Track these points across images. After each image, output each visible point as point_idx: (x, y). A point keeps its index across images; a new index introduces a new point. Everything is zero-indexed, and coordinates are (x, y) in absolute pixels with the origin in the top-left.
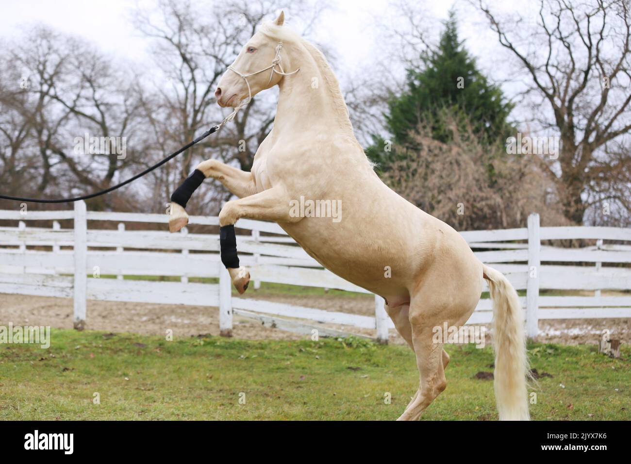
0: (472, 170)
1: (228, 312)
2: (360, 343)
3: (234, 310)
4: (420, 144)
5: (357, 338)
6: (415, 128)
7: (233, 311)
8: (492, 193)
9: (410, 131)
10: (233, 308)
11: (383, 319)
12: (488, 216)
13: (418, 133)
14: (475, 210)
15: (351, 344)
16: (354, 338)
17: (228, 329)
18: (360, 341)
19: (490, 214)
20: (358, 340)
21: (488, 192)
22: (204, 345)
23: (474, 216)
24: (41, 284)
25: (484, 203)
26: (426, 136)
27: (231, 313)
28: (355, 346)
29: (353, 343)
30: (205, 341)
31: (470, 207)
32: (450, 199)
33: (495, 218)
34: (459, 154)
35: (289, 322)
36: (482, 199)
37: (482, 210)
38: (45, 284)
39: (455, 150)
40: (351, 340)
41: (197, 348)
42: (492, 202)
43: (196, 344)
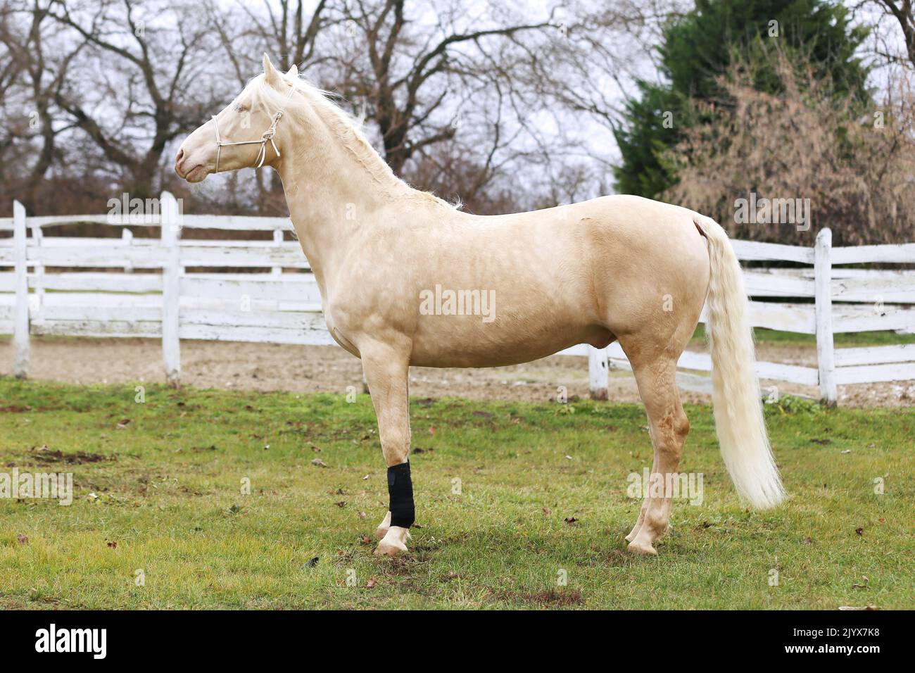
0: (818, 138)
1: (603, 364)
2: (801, 406)
3: (611, 360)
4: (734, 99)
5: (796, 399)
6: (725, 73)
7: (609, 362)
8: (854, 175)
9: (718, 77)
10: (609, 358)
11: (830, 371)
12: (844, 211)
13: (730, 80)
14: (827, 201)
15: (788, 407)
16: (792, 399)
17: (603, 389)
18: (802, 402)
19: (847, 208)
20: (798, 402)
21: (847, 173)
22: (575, 413)
23: (824, 211)
24: (308, 326)
25: (840, 191)
26: (744, 84)
27: (606, 364)
28: (795, 410)
29: (792, 406)
30: (576, 408)
31: (819, 197)
32: (785, 185)
33: (857, 214)
34: (798, 113)
35: (693, 378)
36: (837, 185)
37: (834, 201)
38: (314, 327)
39: (793, 106)
40: (788, 401)
41: (566, 417)
42: (853, 189)
43: (563, 411)
